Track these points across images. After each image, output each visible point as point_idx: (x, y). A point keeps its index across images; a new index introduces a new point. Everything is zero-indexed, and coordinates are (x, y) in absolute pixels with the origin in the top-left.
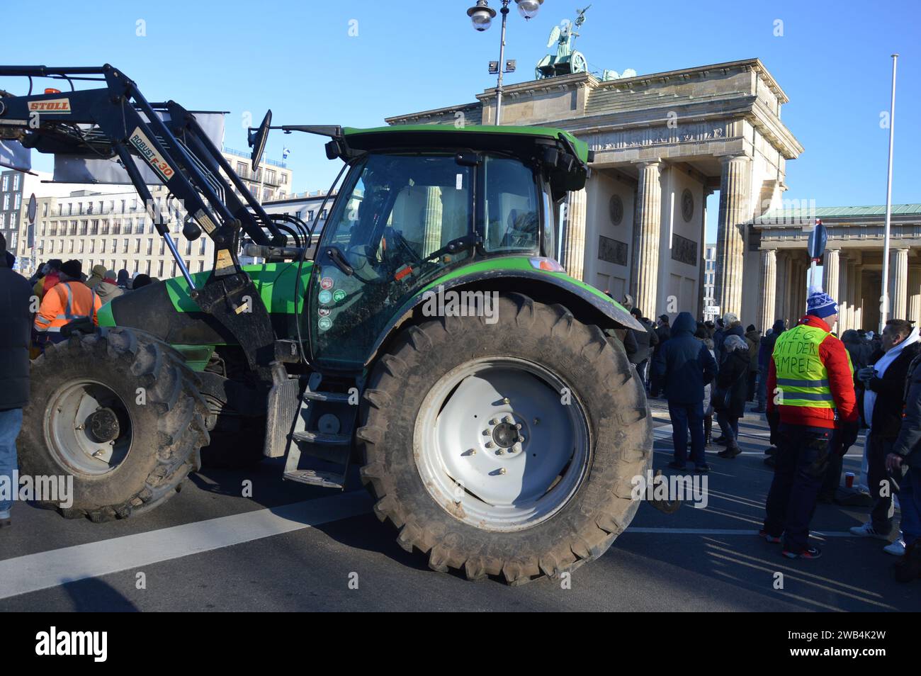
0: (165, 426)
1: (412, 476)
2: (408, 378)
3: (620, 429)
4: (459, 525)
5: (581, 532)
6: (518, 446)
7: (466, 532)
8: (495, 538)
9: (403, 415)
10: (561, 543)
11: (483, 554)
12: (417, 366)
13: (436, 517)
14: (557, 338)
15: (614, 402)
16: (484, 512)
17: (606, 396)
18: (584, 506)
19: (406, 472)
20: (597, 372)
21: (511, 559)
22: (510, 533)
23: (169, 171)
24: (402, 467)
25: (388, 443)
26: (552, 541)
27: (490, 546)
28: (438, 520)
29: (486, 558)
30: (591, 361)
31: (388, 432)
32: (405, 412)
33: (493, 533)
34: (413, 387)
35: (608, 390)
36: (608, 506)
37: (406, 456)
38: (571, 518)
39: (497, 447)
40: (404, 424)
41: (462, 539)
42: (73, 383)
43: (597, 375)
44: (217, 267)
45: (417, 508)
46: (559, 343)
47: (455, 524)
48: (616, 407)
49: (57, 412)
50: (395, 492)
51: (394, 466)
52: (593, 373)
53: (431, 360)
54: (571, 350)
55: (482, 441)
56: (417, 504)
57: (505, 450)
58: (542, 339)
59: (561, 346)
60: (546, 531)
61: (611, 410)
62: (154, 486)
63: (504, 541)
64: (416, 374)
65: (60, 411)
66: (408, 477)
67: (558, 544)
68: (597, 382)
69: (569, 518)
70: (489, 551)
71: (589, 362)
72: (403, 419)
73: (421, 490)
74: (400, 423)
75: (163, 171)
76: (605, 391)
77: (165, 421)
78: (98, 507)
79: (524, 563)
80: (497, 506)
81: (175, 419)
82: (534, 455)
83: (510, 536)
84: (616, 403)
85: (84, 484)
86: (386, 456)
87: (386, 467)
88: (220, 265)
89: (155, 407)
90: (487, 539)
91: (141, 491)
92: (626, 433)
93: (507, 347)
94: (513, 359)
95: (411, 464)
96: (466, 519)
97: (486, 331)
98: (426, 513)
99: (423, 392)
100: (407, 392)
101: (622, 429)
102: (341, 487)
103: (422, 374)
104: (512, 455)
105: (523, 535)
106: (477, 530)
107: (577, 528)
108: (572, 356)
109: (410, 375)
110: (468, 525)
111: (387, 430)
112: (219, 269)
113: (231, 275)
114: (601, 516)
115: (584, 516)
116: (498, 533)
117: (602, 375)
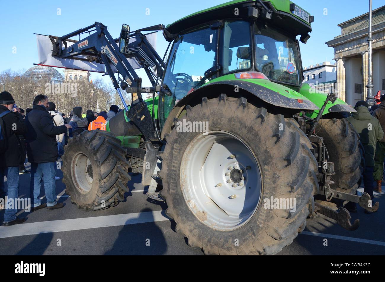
0: (100, 171)
1: (180, 196)
2: (174, 145)
3: (275, 173)
4: (201, 224)
5: (258, 236)
6: (242, 182)
7: (203, 229)
8: (216, 234)
9: (173, 164)
10: (248, 241)
11: (209, 242)
12: (177, 139)
13: (190, 219)
14: (237, 117)
15: (271, 155)
16: (218, 219)
17: (266, 151)
18: (259, 220)
19: (177, 194)
20: (260, 136)
21: (222, 247)
22: (224, 232)
23: (116, 61)
24: (174, 191)
25: (168, 179)
26: (243, 240)
27: (213, 238)
28: (191, 221)
29: (210, 244)
30: (256, 130)
31: (168, 173)
32: (174, 163)
33: (216, 231)
34: (176, 149)
35: (267, 148)
36: (271, 221)
37: (176, 186)
38: (253, 227)
39: (232, 183)
40: (174, 169)
41: (201, 232)
42: (77, 154)
43: (260, 138)
44: (133, 100)
45: (182, 214)
46: (238, 120)
47: (199, 224)
48: (272, 158)
49: (75, 166)
50: (172, 204)
51: (171, 191)
52: (258, 137)
53: (182, 135)
54: (245, 124)
55: (225, 179)
56: (182, 212)
57: (236, 184)
58: (230, 118)
59: (240, 122)
60: (241, 233)
61: (270, 160)
62: (100, 197)
63: (220, 236)
64: (177, 143)
65: (76, 165)
66: (177, 197)
67: (246, 242)
68: (260, 142)
69: (252, 227)
70: (212, 241)
71: (255, 130)
72: (174, 166)
73: (184, 204)
74: (173, 168)
75: (114, 62)
76: (265, 148)
77: (100, 169)
78: (85, 205)
79: (229, 250)
80: (230, 216)
81: (106, 168)
82: (250, 188)
83: (224, 234)
84: (272, 155)
85: (82, 195)
86: (168, 186)
87: (168, 191)
88: (134, 99)
89: (96, 163)
90: (212, 234)
91: (95, 199)
92: (280, 175)
93: (215, 125)
94: (220, 132)
95: (179, 190)
96: (205, 221)
97: (204, 117)
98: (186, 217)
99: (182, 152)
100: (174, 153)
101: (277, 172)
102: (163, 201)
103: (180, 143)
104: (239, 187)
105: (230, 234)
106: (209, 228)
107: (256, 234)
108: (246, 127)
109: (174, 143)
110: (205, 225)
111: (167, 172)
112: (134, 101)
113: (138, 103)
114: (268, 227)
115: (259, 226)
116: (219, 231)
117: (262, 138)
